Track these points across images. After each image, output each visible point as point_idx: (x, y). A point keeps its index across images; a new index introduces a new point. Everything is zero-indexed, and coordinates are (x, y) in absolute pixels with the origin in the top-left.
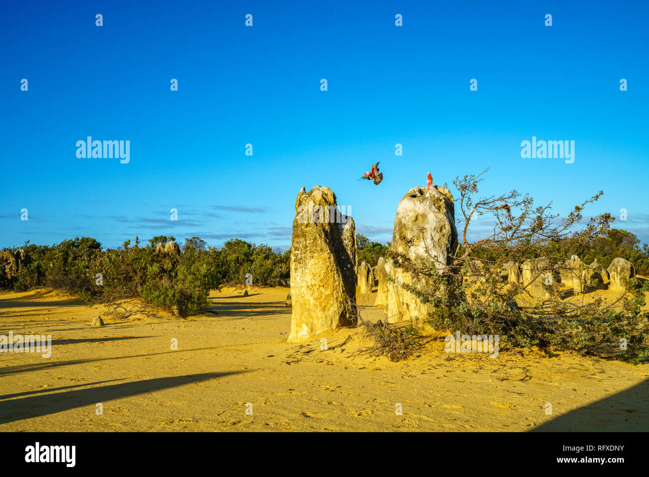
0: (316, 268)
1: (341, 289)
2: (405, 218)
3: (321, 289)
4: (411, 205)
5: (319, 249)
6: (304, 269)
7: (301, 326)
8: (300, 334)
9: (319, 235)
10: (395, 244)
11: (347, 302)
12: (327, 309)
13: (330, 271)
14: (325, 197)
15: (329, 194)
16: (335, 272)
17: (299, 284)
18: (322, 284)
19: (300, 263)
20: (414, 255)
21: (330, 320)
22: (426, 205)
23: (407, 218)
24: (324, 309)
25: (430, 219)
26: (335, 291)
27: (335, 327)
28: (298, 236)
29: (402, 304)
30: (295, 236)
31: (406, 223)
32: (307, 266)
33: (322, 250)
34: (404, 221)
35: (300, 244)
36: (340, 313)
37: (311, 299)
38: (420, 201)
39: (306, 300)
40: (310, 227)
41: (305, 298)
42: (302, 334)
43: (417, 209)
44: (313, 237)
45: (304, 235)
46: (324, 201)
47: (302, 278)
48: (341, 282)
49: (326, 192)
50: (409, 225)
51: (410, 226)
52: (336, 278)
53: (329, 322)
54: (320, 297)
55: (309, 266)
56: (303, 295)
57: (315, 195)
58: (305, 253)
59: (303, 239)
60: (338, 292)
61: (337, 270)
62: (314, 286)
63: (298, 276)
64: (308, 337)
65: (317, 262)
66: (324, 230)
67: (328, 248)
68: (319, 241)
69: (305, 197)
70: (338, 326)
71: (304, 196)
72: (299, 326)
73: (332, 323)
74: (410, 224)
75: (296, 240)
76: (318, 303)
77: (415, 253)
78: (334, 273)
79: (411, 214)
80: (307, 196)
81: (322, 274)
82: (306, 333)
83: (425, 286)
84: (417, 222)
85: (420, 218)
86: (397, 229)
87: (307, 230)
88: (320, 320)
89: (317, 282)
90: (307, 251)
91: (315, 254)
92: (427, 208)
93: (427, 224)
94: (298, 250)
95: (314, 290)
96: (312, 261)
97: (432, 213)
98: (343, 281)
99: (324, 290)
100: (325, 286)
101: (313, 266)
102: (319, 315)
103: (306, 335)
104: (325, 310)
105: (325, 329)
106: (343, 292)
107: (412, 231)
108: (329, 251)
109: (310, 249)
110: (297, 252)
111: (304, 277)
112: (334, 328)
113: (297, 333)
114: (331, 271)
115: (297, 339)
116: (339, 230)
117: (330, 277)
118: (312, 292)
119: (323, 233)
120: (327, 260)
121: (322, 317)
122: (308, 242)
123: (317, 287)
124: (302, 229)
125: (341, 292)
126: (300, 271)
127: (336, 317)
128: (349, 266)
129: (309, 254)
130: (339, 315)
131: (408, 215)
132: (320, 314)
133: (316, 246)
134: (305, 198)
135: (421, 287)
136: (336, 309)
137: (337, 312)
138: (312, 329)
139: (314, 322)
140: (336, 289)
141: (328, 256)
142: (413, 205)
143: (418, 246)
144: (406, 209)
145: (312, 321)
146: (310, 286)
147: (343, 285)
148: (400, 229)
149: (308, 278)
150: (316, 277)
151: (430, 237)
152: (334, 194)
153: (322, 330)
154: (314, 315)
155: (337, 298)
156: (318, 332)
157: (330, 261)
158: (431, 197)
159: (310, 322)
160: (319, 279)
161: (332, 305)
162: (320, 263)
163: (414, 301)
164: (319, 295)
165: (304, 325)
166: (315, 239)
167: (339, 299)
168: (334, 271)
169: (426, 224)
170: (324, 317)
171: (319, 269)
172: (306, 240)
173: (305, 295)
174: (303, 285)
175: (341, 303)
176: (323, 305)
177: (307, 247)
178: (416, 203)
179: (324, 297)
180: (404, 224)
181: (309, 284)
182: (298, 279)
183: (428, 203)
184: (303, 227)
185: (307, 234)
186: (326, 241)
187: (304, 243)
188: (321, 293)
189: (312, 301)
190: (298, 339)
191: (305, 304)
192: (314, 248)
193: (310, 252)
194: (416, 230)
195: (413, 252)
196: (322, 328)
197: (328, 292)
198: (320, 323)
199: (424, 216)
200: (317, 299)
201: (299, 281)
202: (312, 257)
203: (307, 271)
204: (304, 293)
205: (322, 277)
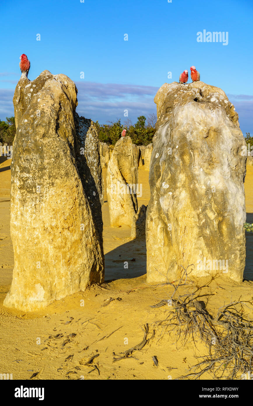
0: (59, 202)
1: (91, 231)
2: (192, 133)
3: (66, 233)
4: (200, 115)
5: (63, 172)
6: (38, 202)
7: (33, 288)
8: (32, 299)
9: (64, 151)
10: (173, 169)
11: (97, 248)
12: (73, 262)
13: (77, 206)
14: (66, 91)
15: (70, 86)
16: (85, 207)
17: (29, 224)
18: (66, 226)
19: (30, 192)
20: (204, 187)
21: (78, 278)
22: (218, 115)
23: (194, 134)
24: (68, 263)
25: (225, 137)
26: (84, 235)
27: (85, 288)
28: (28, 151)
29: (182, 256)
30: (24, 151)
31: (192, 139)
32: (44, 198)
33: (67, 174)
34: (189, 137)
35: (30, 163)
36: (91, 267)
37: (50, 247)
38: (210, 108)
39: (41, 248)
40: (49, 137)
41: (39, 246)
42: (36, 299)
43: (209, 120)
44: (55, 154)
45: (38, 150)
46: (65, 97)
47: (34, 215)
48: (91, 220)
49: (66, 83)
50: (197, 143)
51: (199, 145)
52: (86, 216)
53: (77, 282)
54: (63, 244)
55: (48, 197)
56: (36, 241)
57: (51, 86)
58: (41, 177)
59: (35, 156)
60: (87, 237)
61: (87, 203)
62: (55, 229)
63: (27, 211)
64: (45, 304)
65: (59, 192)
66: (68, 142)
67: (75, 172)
68: (64, 161)
69: (31, 87)
70: (88, 286)
71: (29, 85)
72: (30, 286)
73: (80, 282)
74: (199, 143)
75: (25, 156)
76: (60, 254)
77: (205, 184)
78: (83, 209)
79: (201, 128)
80: (34, 86)
81: (67, 210)
82: (42, 299)
83: (216, 231)
84: (208, 138)
85: (212, 134)
86: (177, 147)
87: (45, 142)
88: (63, 279)
89: (60, 222)
90: (44, 174)
91: (57, 180)
92: (221, 119)
93: (223, 143)
94: (29, 172)
95: (55, 235)
96: (52, 191)
97: (227, 128)
98: (93, 219)
99: (69, 234)
100: (71, 229)
101: (54, 198)
102: (62, 272)
103: (43, 301)
104: (70, 264)
105: (72, 292)
106: (94, 235)
107: (202, 152)
108: (77, 176)
109: (50, 172)
110: (25, 175)
111: (38, 213)
112: (83, 290)
113: (26, 298)
114: (80, 205)
115: (26, 305)
116: (81, 141)
117: (78, 214)
118: (51, 237)
119: (68, 148)
120: (75, 189)
121: (67, 274)
122: (46, 161)
123: (60, 230)
124: (36, 141)
125: (92, 235)
126: (30, 205)
127: (86, 272)
128: (94, 194)
129: (46, 180)
130: (90, 270)
131: (196, 129)
132: (63, 270)
133: (59, 168)
134: (32, 90)
135: (211, 232)
136: (85, 262)
137: (87, 265)
138: (51, 293)
139: (54, 281)
140: (85, 232)
141: (75, 183)
142: (204, 115)
143: (210, 174)
144: (193, 119)
145: (51, 279)
146: (49, 228)
147: (93, 225)
148: (182, 147)
149: (46, 216)
150: (59, 215)
151: (227, 163)
152: (76, 88)
153: (67, 294)
154: (54, 271)
155: (86, 245)
156: (60, 297)
157: (78, 190)
158: (220, 103)
159: (49, 282)
160: (62, 219)
161: (80, 256)
162: (65, 193)
163: (201, 252)
164: (62, 242)
165: (38, 286)
166: (57, 157)
167: (89, 245)
168: (83, 205)
169: (220, 144)
170: (69, 273)
171: (63, 203)
172: (42, 158)
173: (39, 242)
174: (37, 226)
175: (91, 251)
176: (68, 256)
177: (45, 169)
178: (206, 111)
179: (69, 244)
180: (190, 141)
181: (47, 225)
182: (27, 216)
183: (221, 113)
184: (38, 138)
185: (44, 149)
186: (72, 161)
187: (39, 162)
188: (66, 239)
189: (52, 251)
190: (29, 306)
191: (40, 255)
192: (56, 170)
193: (50, 177)
194: (207, 151)
195: (202, 182)
196: (67, 291)
197: (76, 237)
198: (64, 283)
199: (218, 132)
200: (59, 248)
201: (29, 220)
202: (53, 184)
203: (43, 205)
204: (38, 238)
205: (68, 214)
